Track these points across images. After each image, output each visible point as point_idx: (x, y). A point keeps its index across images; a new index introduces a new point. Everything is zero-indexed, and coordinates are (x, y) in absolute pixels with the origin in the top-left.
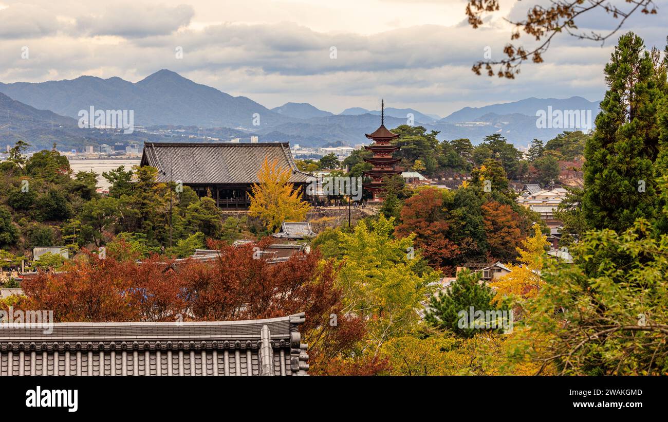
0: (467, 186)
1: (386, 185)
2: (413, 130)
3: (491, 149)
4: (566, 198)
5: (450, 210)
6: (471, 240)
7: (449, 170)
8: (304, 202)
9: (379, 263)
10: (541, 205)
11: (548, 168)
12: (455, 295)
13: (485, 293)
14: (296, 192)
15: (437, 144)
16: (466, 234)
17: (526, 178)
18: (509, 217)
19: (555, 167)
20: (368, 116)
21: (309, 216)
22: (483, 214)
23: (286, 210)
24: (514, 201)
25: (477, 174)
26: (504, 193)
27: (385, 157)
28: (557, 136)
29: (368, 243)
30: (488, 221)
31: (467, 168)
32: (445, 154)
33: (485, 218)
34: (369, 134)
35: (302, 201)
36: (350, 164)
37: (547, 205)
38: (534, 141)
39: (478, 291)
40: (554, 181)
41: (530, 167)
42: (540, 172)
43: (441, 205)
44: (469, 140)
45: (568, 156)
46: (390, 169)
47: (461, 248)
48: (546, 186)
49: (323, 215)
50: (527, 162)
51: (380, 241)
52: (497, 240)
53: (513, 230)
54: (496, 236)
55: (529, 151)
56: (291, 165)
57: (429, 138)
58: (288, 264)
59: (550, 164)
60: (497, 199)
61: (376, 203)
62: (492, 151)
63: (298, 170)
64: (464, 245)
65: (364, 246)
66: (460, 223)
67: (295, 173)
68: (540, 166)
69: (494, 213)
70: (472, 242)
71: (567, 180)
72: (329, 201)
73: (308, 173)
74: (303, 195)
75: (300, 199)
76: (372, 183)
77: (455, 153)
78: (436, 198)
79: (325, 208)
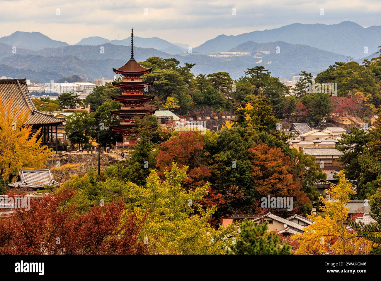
0: (232, 126)
1: (137, 126)
2: (164, 63)
3: (253, 84)
4: (342, 139)
5: (213, 154)
6: (237, 188)
7: (206, 108)
8: (45, 147)
9: (172, 215)
10: (312, 147)
11: (319, 105)
12: (238, 249)
13: (271, 247)
14: (35, 136)
15: (192, 79)
16: (231, 181)
17: (294, 116)
18: (280, 161)
19: (326, 104)
20: (110, 46)
21: (50, 162)
22: (250, 158)
23: (24, 156)
24: (285, 144)
25: (242, 113)
26: (273, 134)
27: (136, 94)
28: (328, 67)
29: (161, 193)
30: (256, 166)
31: (227, 106)
32: (201, 89)
33: (253, 163)
34: (117, 68)
35: (42, 145)
36: (92, 102)
37: (320, 147)
38: (302, 73)
39: (264, 244)
40: (325, 119)
41: (298, 103)
42: (310, 109)
43: (202, 148)
44: (228, 74)
45: (342, 91)
46: (141, 108)
47: (226, 197)
48: (317, 125)
49: (66, 161)
50: (295, 97)
51: (173, 191)
52: (266, 187)
53: (284, 176)
54: (265, 183)
55: (296, 85)
56: (29, 105)
57: (182, 72)
58: (92, 218)
59: (320, 100)
60: (266, 141)
61: (126, 147)
62: (254, 86)
63: (37, 110)
64: (229, 194)
65: (156, 196)
66: (224, 169)
67: (33, 114)
68: (309, 102)
69: (263, 157)
70: (239, 190)
71: (340, 118)
72: (73, 145)
73: (48, 113)
74: (42, 139)
75: (39, 142)
76: (121, 124)
77: (213, 88)
78: (196, 141)
79: (68, 153)
